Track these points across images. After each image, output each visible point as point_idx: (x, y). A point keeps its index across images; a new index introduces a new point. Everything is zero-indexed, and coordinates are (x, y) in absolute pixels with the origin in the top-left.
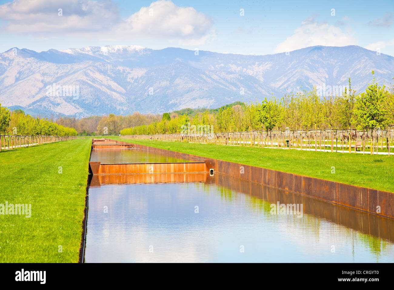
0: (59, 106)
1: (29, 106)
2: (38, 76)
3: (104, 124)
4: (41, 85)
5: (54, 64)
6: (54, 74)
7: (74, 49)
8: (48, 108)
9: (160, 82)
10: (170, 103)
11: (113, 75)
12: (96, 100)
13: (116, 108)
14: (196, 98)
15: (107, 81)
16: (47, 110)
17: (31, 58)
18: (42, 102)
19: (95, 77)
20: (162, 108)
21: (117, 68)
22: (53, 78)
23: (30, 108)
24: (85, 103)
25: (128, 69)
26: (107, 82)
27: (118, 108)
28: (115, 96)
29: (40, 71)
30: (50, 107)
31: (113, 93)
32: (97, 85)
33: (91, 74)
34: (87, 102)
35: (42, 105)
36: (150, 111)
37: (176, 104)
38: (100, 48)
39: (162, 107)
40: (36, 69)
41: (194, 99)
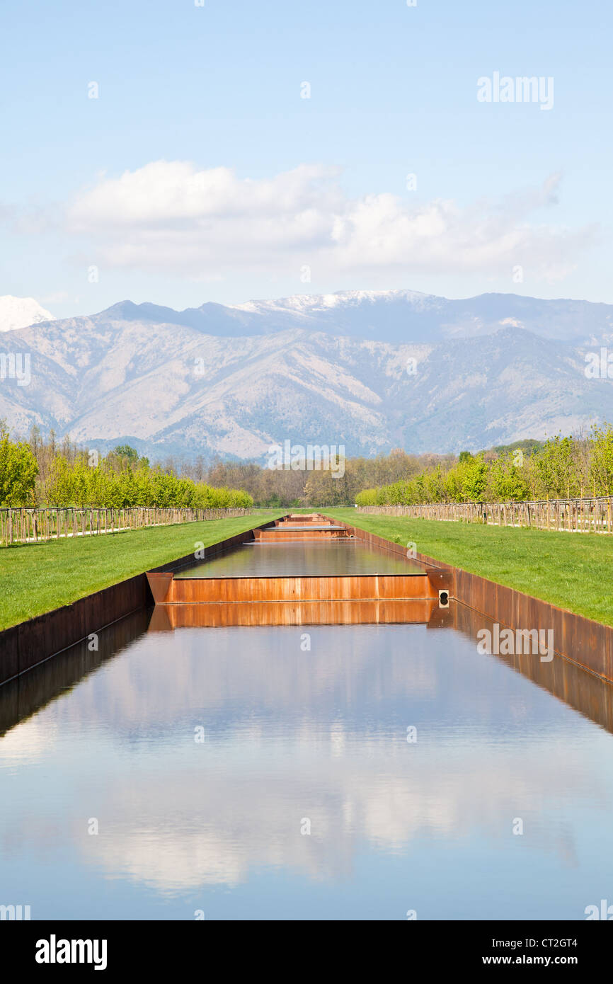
0: (226, 436)
1: (156, 437)
2: (177, 367)
3: (321, 479)
4: (184, 388)
5: (215, 338)
6: (215, 362)
7: (260, 302)
8: (201, 442)
9: (465, 378)
10: (490, 426)
11: (352, 362)
12: (312, 422)
13: (358, 440)
14: (553, 415)
15: (337, 375)
16: (198, 447)
17: (162, 325)
18: (185, 429)
19: (309, 366)
20: (470, 440)
21: (362, 346)
22: (213, 370)
23: (159, 442)
24: (286, 428)
25: (387, 348)
26: (338, 379)
27: (363, 442)
28: (355, 412)
29: (181, 354)
30: (203, 440)
31: (353, 404)
32: (314, 387)
33: (301, 360)
34: (290, 427)
35: (187, 436)
36: (441, 446)
37: (505, 430)
38: (321, 298)
39: (469, 437)
40: (173, 351)
41: (548, 417)
